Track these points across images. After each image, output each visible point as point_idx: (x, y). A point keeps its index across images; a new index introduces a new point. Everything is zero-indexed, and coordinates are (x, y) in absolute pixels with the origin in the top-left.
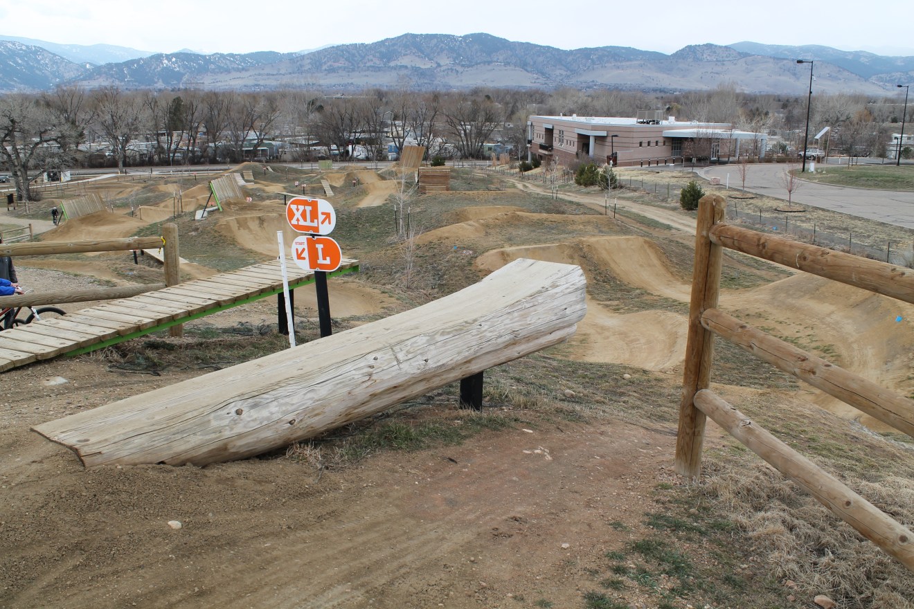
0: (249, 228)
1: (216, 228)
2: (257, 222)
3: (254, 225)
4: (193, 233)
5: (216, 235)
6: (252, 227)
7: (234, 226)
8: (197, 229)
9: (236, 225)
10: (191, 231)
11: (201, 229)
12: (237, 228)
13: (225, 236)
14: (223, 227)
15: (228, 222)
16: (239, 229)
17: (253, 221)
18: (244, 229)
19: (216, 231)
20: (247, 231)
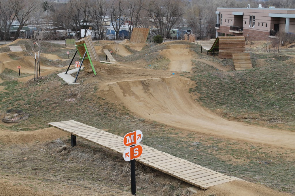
0: (134, 94)
1: (98, 94)
2: (141, 87)
3: (139, 90)
4: (73, 101)
5: (101, 102)
6: (137, 93)
7: (119, 92)
8: (74, 96)
9: (121, 91)
10: (66, 98)
11: (79, 95)
12: (122, 94)
13: (112, 104)
14: (106, 93)
15: (110, 87)
16: (125, 96)
17: (137, 86)
18: (130, 96)
19: (99, 98)
20: (133, 97)
